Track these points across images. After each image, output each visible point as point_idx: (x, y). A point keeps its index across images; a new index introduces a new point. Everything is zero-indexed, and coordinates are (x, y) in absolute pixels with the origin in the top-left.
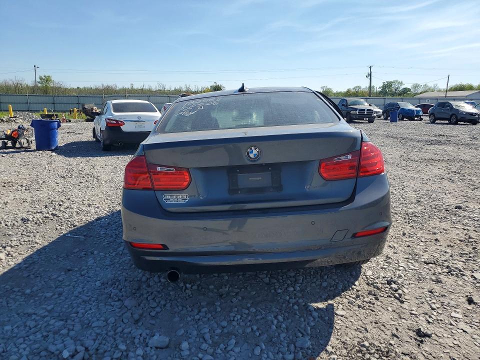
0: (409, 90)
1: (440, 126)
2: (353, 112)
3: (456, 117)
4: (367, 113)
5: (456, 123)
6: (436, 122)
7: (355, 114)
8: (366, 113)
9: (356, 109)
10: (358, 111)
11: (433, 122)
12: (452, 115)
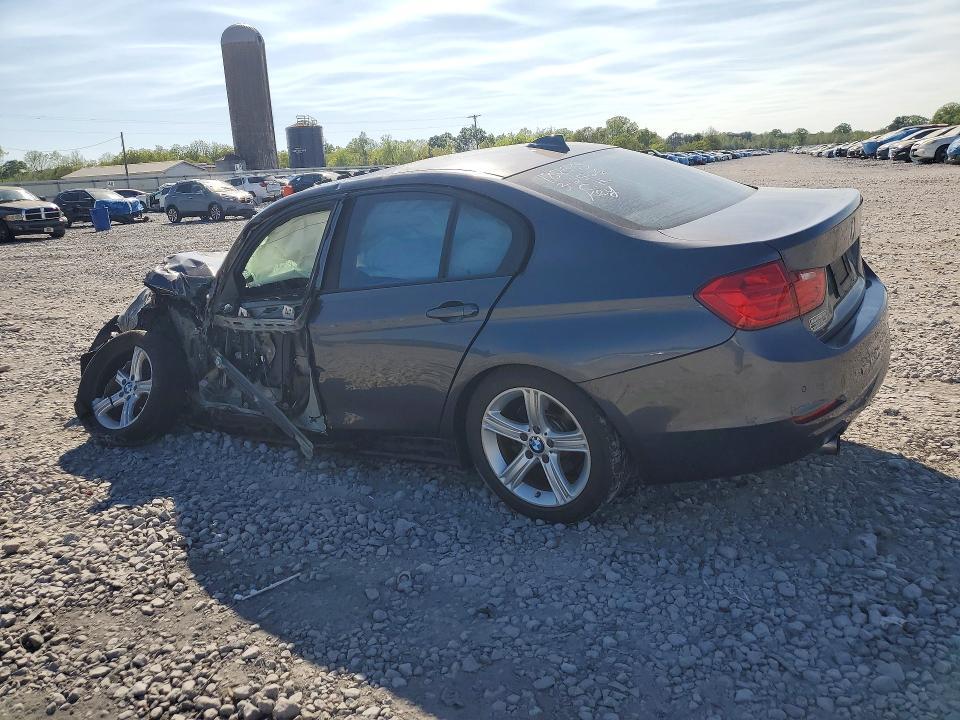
0: (22, 165)
1: (188, 227)
2: (11, 218)
3: (221, 209)
4: (47, 215)
5: (222, 219)
6: (183, 220)
7: (16, 222)
8: (43, 217)
9: (18, 211)
10: (24, 214)
11: (177, 222)
12: (211, 206)
